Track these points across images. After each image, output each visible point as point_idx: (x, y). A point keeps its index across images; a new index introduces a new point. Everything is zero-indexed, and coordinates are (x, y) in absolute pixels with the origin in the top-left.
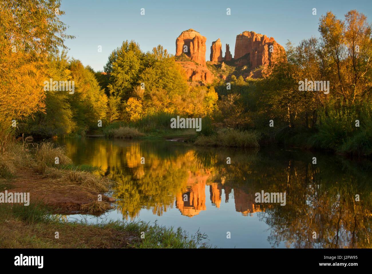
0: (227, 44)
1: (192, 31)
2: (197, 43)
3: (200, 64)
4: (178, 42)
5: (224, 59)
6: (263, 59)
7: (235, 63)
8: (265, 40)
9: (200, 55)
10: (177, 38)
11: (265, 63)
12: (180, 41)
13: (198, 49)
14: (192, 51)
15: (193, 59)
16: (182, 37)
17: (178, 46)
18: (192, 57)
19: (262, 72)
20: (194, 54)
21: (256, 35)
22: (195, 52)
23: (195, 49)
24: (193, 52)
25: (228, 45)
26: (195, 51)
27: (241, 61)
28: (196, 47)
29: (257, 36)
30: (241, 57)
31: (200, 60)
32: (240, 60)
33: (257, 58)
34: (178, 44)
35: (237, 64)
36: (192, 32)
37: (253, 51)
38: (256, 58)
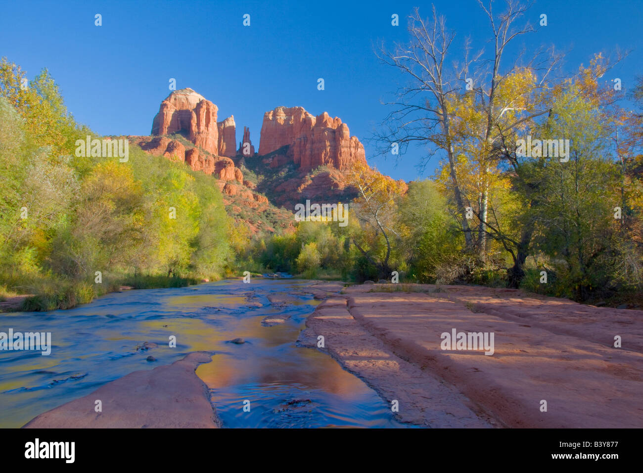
0: (245, 127)
1: (191, 92)
2: (205, 114)
3: (211, 154)
4: (165, 109)
5: (238, 154)
6: (323, 155)
7: (264, 160)
8: (326, 122)
9: (210, 137)
10: (163, 102)
11: (327, 162)
12: (169, 106)
13: (207, 125)
14: (194, 128)
15: (198, 143)
16: (172, 100)
17: (165, 117)
18: (195, 140)
19: (330, 176)
20: (199, 133)
21: (305, 113)
22: (201, 131)
23: (201, 124)
24: (197, 130)
25: (248, 129)
26: (203, 128)
27: (276, 159)
28: (203, 122)
29: (308, 115)
30: (272, 151)
31: (211, 146)
32: (272, 156)
33: (310, 153)
34: (165, 112)
35: (268, 162)
36: (191, 94)
37: (299, 140)
38: (308, 152)
